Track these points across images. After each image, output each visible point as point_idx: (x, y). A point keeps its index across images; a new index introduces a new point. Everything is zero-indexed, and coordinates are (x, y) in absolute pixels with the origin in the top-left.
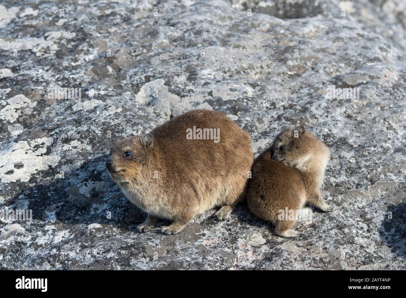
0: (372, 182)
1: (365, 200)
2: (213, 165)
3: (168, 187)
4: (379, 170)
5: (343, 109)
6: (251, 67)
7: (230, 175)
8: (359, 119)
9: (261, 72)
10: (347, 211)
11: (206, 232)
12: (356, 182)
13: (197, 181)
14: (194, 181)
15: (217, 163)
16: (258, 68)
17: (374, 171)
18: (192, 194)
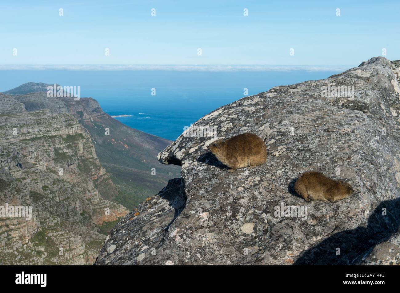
0: (310, 165)
1: (303, 171)
2: (244, 152)
3: (227, 157)
4: (315, 161)
5: (319, 139)
6: (302, 122)
7: (250, 156)
8: (323, 143)
9: (306, 124)
10: (295, 174)
11: (242, 174)
12: (304, 164)
13: (237, 156)
14: (236, 156)
15: (245, 151)
16: (305, 122)
17: (313, 161)
18: (236, 160)
